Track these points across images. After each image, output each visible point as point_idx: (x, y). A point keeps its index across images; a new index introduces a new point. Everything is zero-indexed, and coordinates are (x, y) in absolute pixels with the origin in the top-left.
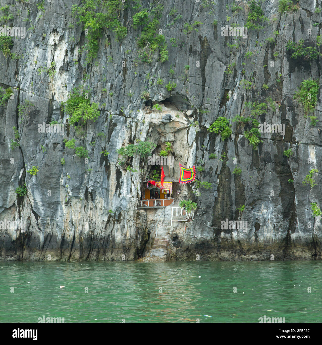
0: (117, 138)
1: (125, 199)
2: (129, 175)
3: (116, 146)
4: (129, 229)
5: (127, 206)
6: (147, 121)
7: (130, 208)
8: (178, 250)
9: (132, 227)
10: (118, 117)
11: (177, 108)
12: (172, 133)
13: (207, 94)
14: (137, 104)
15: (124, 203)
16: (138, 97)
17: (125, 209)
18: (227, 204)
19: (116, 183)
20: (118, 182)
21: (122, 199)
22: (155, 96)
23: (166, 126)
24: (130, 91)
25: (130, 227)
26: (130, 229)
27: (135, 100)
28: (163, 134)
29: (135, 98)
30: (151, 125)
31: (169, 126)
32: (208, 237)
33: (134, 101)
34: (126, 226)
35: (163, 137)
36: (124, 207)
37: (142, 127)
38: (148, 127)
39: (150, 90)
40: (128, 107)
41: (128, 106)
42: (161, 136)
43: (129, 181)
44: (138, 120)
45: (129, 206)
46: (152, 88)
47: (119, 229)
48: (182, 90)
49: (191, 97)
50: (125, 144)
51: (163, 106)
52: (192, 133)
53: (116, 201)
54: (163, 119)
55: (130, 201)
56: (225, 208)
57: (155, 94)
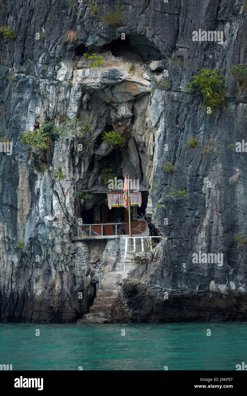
0: (26, 115)
1: (41, 223)
2: (47, 180)
3: (24, 130)
4: (58, 276)
5: (48, 237)
6: (77, 83)
7: (53, 240)
8: (136, 314)
9: (65, 273)
10: (24, 77)
11: (142, 57)
12: (129, 102)
13: (183, 30)
14: (55, 53)
15: (42, 231)
16: (57, 41)
17: (45, 242)
18: (217, 231)
19: (30, 197)
20: (33, 194)
21: (38, 224)
22: (90, 37)
23: (115, 91)
24: (43, 29)
25: (61, 273)
26: (61, 277)
27: (51, 46)
28: (114, 105)
29: (52, 42)
30: (84, 89)
31: (119, 90)
32: (186, 290)
33: (50, 48)
34: (53, 271)
35: (114, 110)
36: (43, 239)
37: (68, 95)
38: (80, 94)
39: (79, 27)
40: (41, 59)
41: (39, 56)
42: (111, 108)
43: (47, 192)
44: (60, 82)
45: (52, 235)
46: (82, 23)
47: (41, 277)
48: (137, 25)
49: (153, 36)
50: (40, 125)
51: (109, 54)
52: (157, 103)
53: (29, 228)
54: (104, 77)
55: (51, 228)
56: (213, 237)
57: (88, 34)
